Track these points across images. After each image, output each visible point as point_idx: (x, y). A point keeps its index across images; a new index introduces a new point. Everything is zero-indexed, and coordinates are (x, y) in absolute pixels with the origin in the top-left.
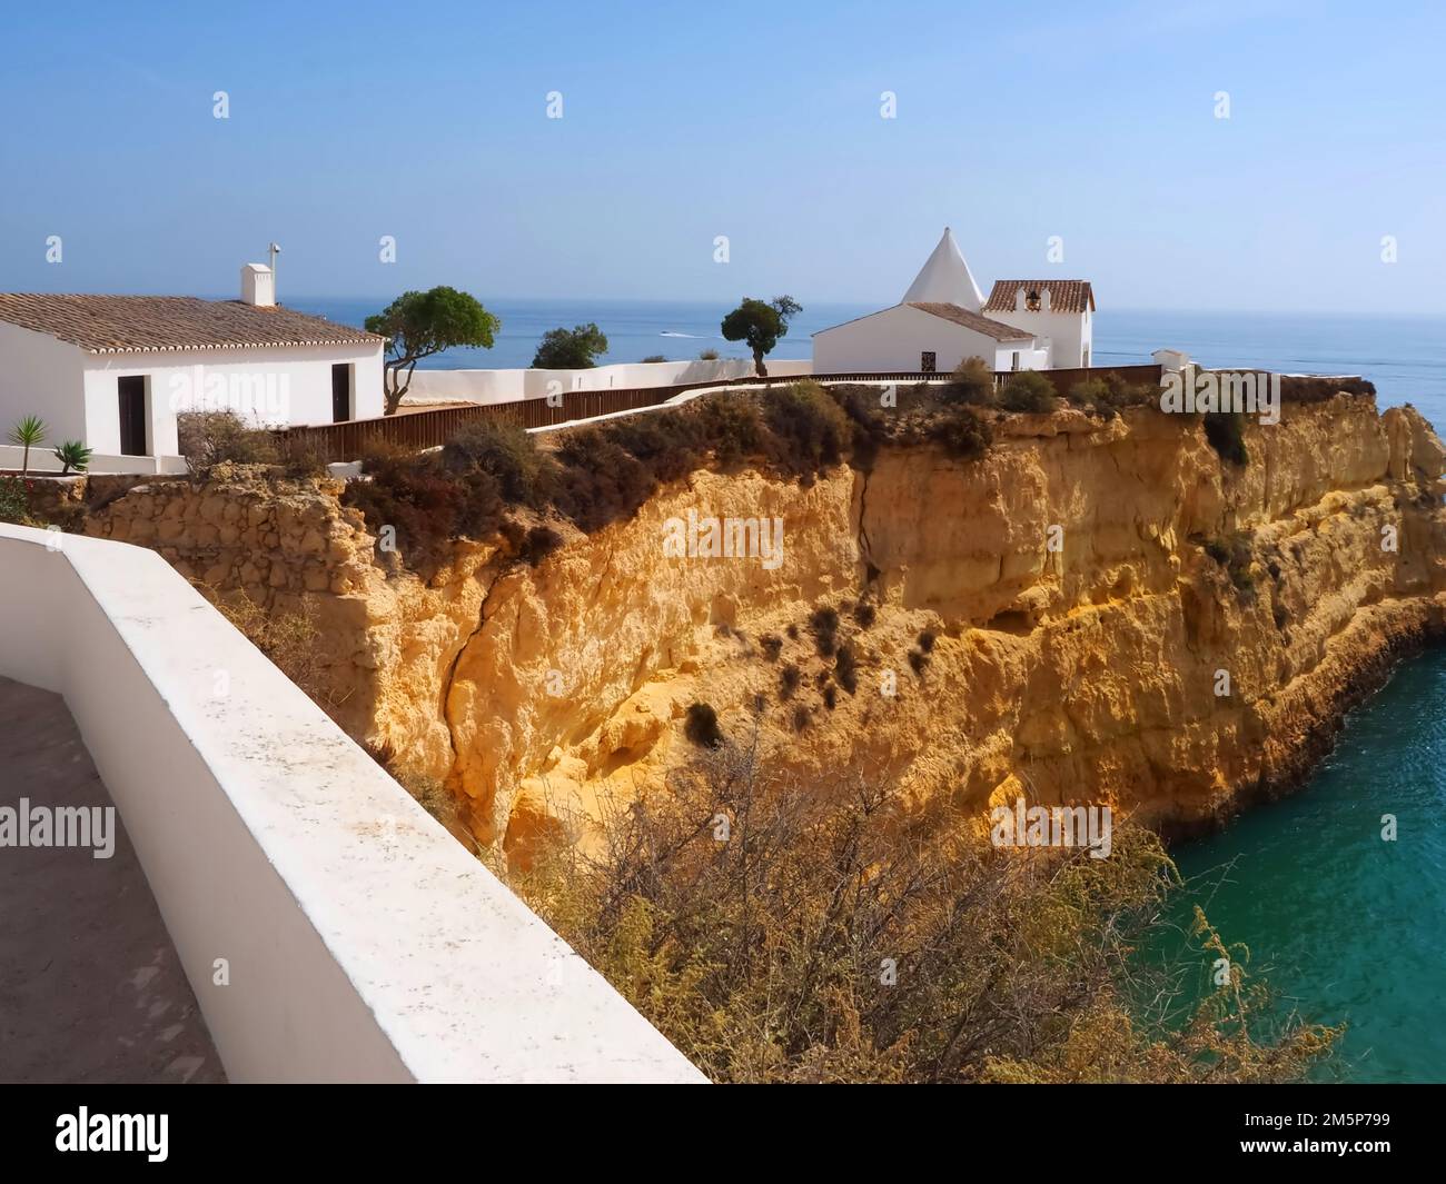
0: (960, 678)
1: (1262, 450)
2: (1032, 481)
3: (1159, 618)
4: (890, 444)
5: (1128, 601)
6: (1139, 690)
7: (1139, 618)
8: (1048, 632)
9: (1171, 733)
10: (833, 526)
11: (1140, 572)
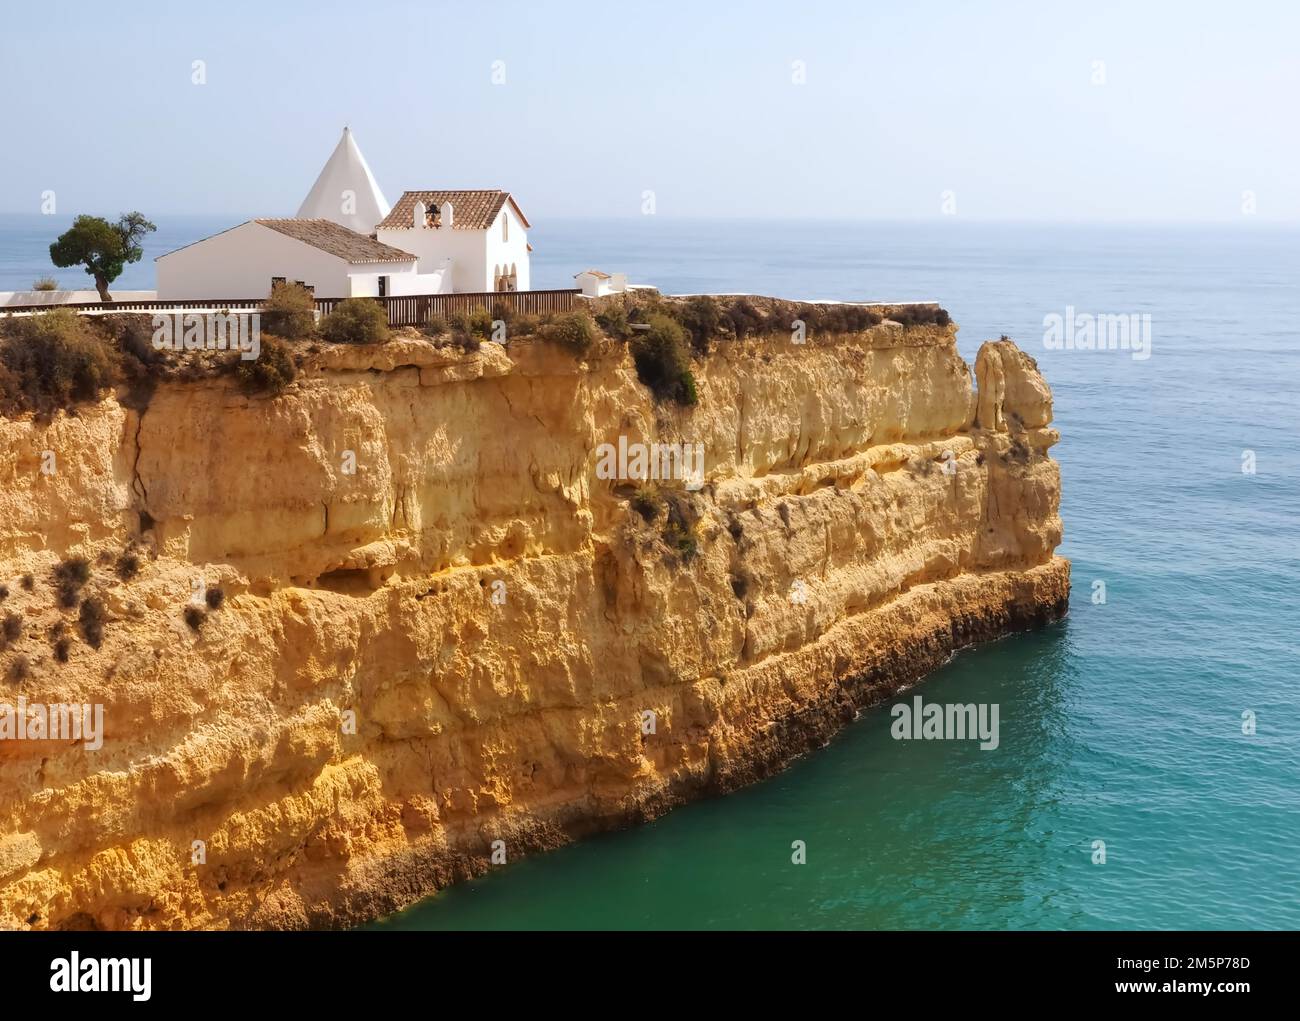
0: (267, 640)
1: (733, 390)
2: (357, 420)
3: (561, 582)
4: (169, 379)
5: (519, 562)
6: (533, 663)
7: (533, 581)
8: (395, 593)
9: (578, 713)
10: (85, 468)
11: (537, 529)
